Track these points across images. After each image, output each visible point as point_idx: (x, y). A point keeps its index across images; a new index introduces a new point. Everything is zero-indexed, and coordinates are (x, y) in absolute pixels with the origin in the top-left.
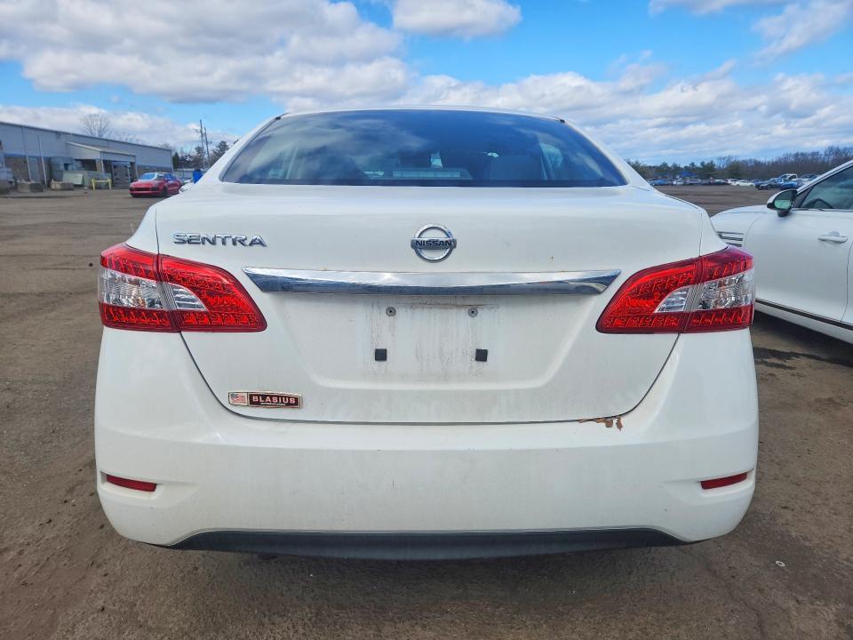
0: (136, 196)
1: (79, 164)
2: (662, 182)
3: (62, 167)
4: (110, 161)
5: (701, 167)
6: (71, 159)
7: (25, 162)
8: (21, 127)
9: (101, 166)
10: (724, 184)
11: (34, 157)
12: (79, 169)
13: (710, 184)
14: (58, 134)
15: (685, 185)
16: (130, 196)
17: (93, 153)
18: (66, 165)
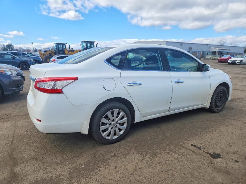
0: (219, 62)
1: (211, 53)
3: (206, 54)
4: (222, 52)
6: (209, 52)
7: (197, 53)
8: (198, 44)
9: (217, 53)
11: (199, 52)
12: (211, 54)
14: (207, 45)
16: (218, 62)
17: (216, 50)
18: (207, 53)
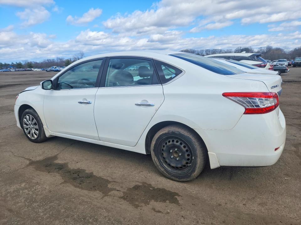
2: (6, 70)
5: (16, 64)
10: (31, 70)
13: (26, 70)
15: (16, 71)
